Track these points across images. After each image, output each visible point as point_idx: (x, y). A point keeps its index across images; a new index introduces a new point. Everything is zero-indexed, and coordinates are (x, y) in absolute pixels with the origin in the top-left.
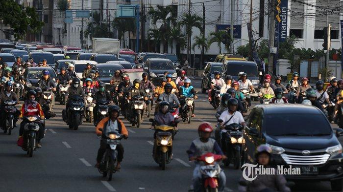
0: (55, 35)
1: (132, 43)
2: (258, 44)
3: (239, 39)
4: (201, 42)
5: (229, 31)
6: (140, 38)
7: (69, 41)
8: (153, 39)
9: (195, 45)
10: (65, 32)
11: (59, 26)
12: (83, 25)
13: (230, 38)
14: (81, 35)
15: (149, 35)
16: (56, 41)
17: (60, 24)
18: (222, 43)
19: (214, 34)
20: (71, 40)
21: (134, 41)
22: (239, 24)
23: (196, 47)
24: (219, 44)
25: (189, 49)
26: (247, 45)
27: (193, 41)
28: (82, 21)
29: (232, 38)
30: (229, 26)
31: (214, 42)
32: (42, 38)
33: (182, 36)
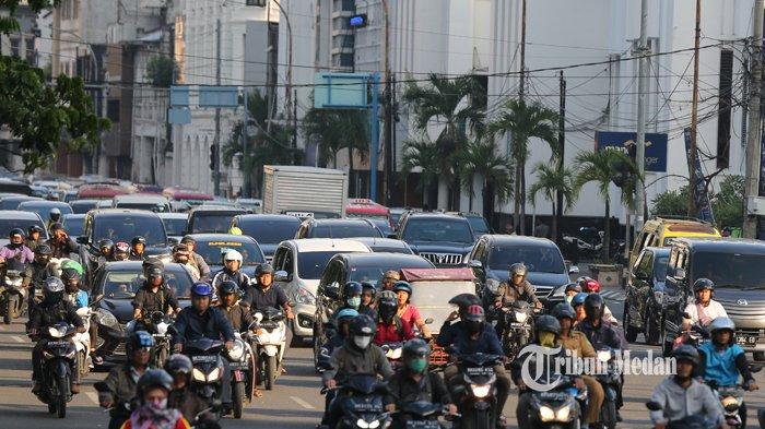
0: (140, 156)
1: (359, 181)
2: (715, 187)
3: (659, 174)
4: (553, 181)
5: (633, 151)
6: (381, 168)
7: (179, 175)
8: (418, 169)
9: (535, 189)
10: (169, 147)
11: (152, 131)
12: (218, 130)
13: (634, 171)
14: (214, 158)
15: (406, 159)
16: (143, 173)
17: (153, 124)
18: (612, 184)
19: (591, 159)
20: (185, 170)
21: (365, 175)
22: (660, 130)
23: (540, 195)
24: (604, 188)
25: (520, 200)
26: (683, 191)
27: (531, 179)
28: (218, 118)
29: (642, 171)
30: (633, 136)
31: (589, 179)
32: (103, 164)
33: (499, 161)
